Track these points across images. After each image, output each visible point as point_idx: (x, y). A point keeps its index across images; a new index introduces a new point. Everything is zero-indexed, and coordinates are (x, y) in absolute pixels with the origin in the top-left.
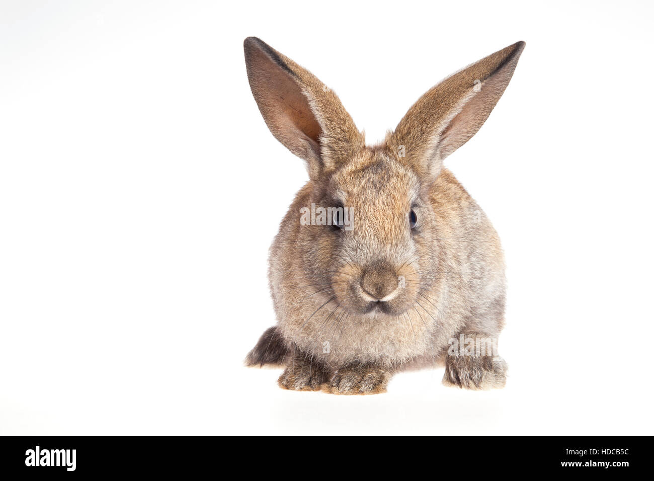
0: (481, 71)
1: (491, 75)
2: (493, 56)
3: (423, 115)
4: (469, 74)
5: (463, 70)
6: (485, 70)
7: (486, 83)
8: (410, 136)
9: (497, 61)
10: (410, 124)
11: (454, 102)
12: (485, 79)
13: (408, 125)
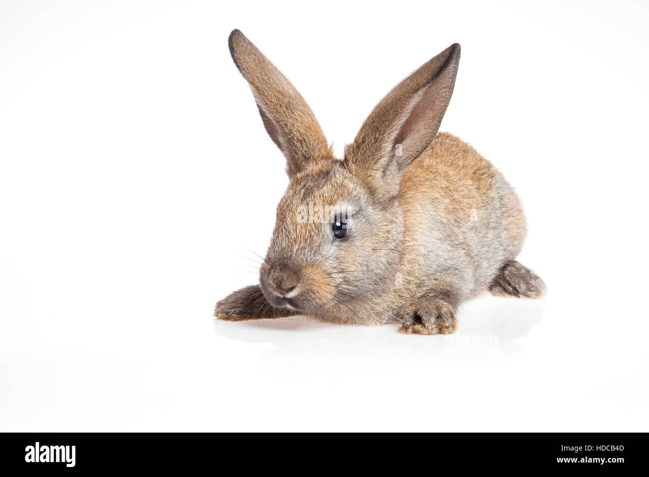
0: (423, 77)
1: (433, 79)
2: (432, 61)
3: (376, 124)
4: (413, 81)
5: (407, 77)
6: (426, 75)
7: (429, 87)
8: (365, 144)
9: (438, 65)
10: (365, 133)
11: (402, 108)
12: (428, 83)
13: (363, 134)
